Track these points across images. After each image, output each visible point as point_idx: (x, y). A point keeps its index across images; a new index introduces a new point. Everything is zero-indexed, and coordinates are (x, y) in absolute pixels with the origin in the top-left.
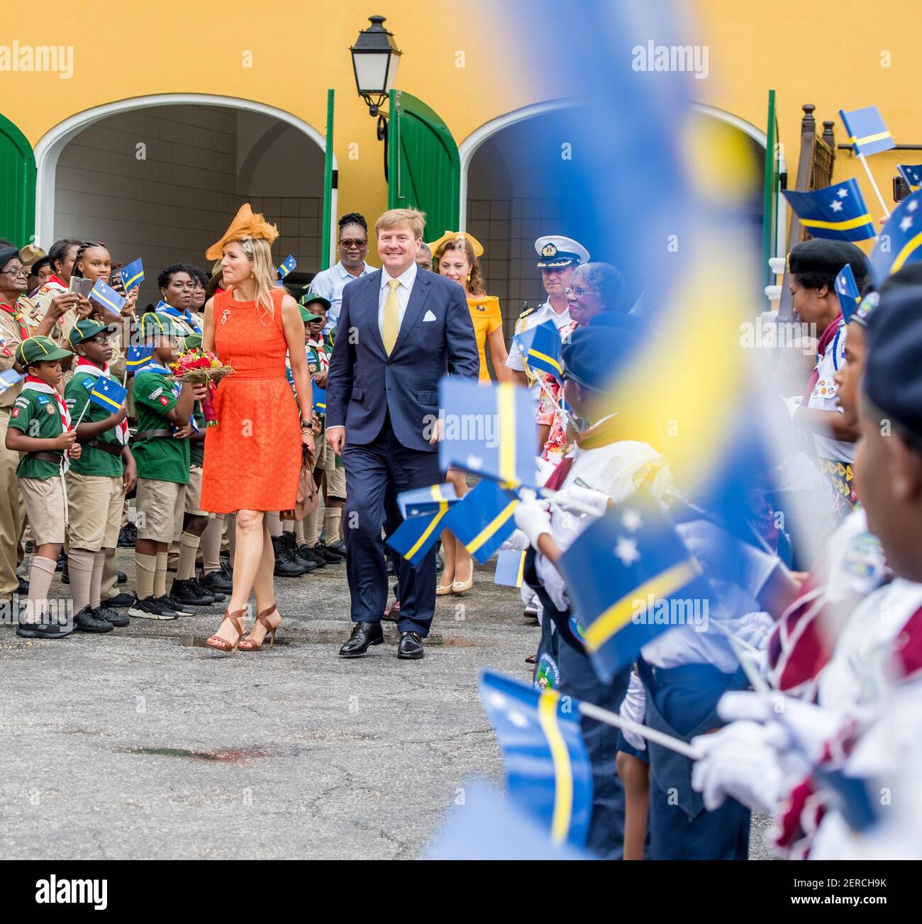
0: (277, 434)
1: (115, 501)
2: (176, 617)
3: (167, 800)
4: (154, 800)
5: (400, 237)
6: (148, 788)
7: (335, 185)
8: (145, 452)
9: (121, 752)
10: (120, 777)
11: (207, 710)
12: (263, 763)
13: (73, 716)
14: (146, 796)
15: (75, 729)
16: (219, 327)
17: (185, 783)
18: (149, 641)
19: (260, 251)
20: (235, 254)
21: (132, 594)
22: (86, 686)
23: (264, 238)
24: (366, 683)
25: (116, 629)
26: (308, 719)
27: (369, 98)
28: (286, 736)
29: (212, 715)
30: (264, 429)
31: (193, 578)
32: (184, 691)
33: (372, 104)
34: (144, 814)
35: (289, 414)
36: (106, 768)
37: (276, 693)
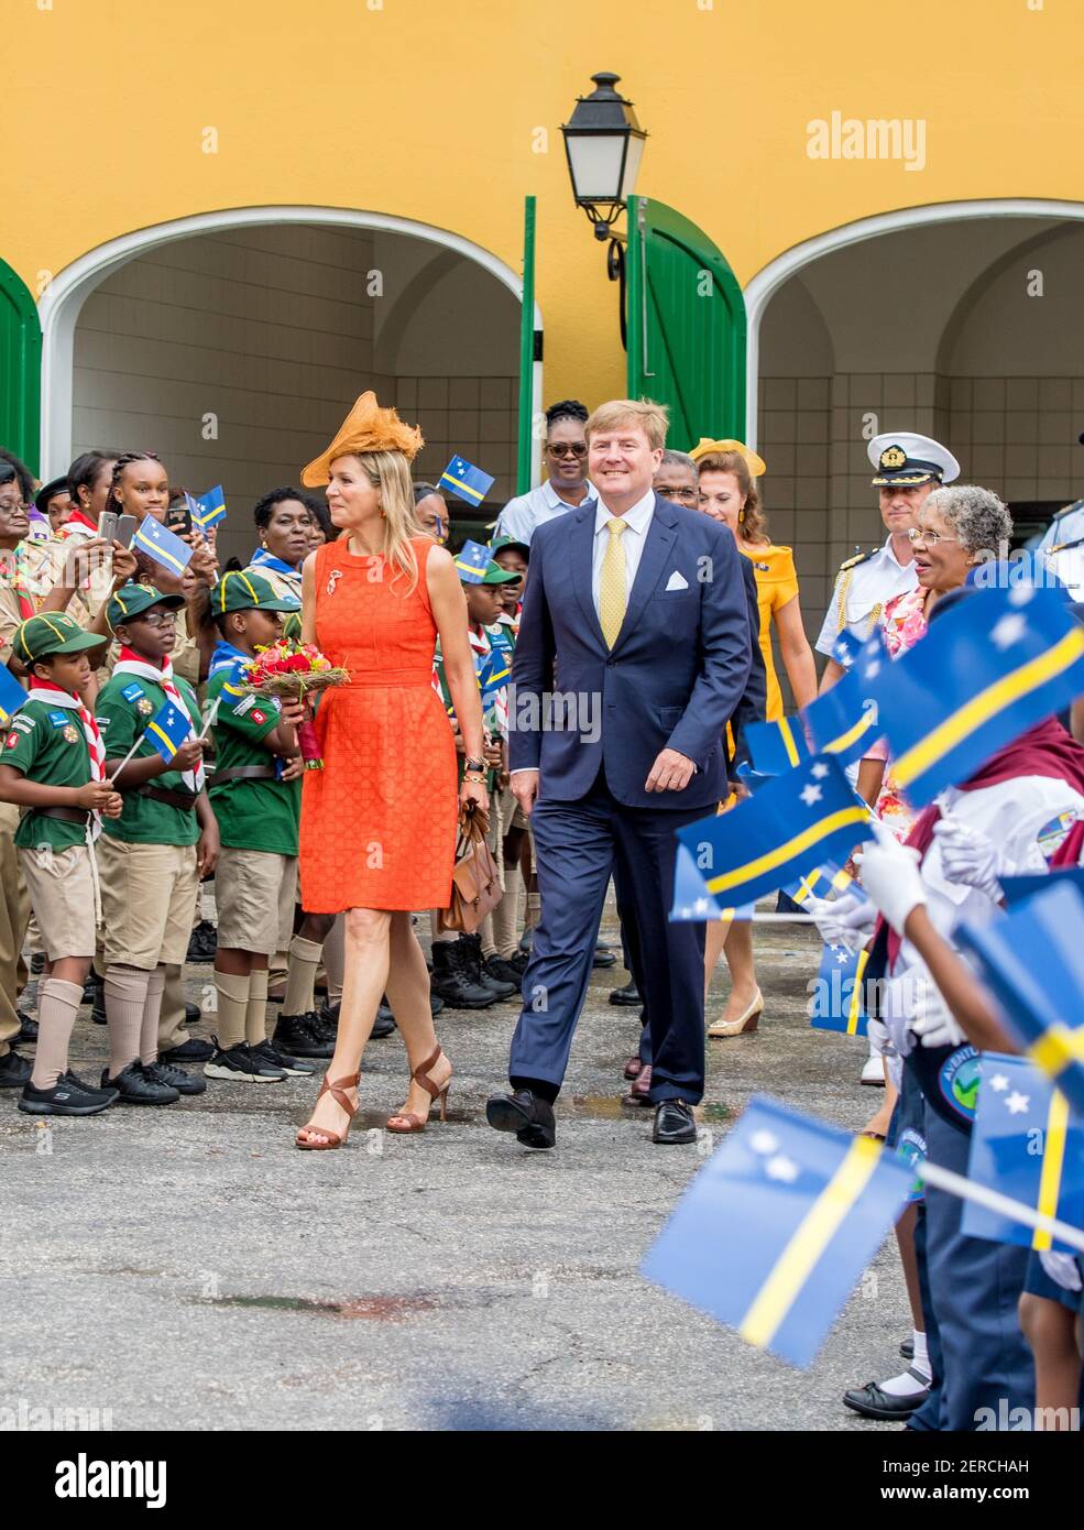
0: (415, 782)
1: (184, 886)
2: (284, 1078)
3: (275, 1382)
4: (253, 1383)
5: (624, 443)
6: (243, 1363)
7: (538, 356)
8: (228, 804)
9: (197, 1303)
10: (196, 1345)
11: (338, 1232)
12: (432, 1319)
13: (115, 1244)
14: (238, 1377)
15: (119, 1266)
16: (322, 599)
17: (303, 1353)
18: (239, 1117)
19: (392, 471)
20: (349, 476)
21: (209, 1041)
22: (136, 1194)
23: (398, 450)
24: (601, 1184)
25: (183, 1098)
26: (505, 1245)
27: (594, 210)
28: (469, 1274)
29: (346, 1240)
30: (392, 773)
31: (310, 1013)
32: (299, 1201)
33: (598, 219)
34: (236, 1406)
35: (437, 747)
36: (170, 1330)
37: (452, 1203)
